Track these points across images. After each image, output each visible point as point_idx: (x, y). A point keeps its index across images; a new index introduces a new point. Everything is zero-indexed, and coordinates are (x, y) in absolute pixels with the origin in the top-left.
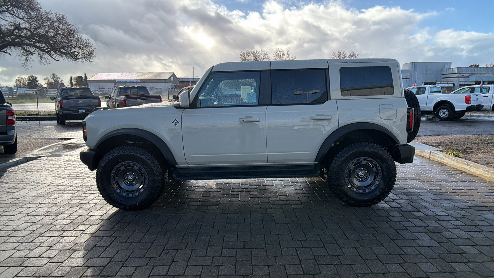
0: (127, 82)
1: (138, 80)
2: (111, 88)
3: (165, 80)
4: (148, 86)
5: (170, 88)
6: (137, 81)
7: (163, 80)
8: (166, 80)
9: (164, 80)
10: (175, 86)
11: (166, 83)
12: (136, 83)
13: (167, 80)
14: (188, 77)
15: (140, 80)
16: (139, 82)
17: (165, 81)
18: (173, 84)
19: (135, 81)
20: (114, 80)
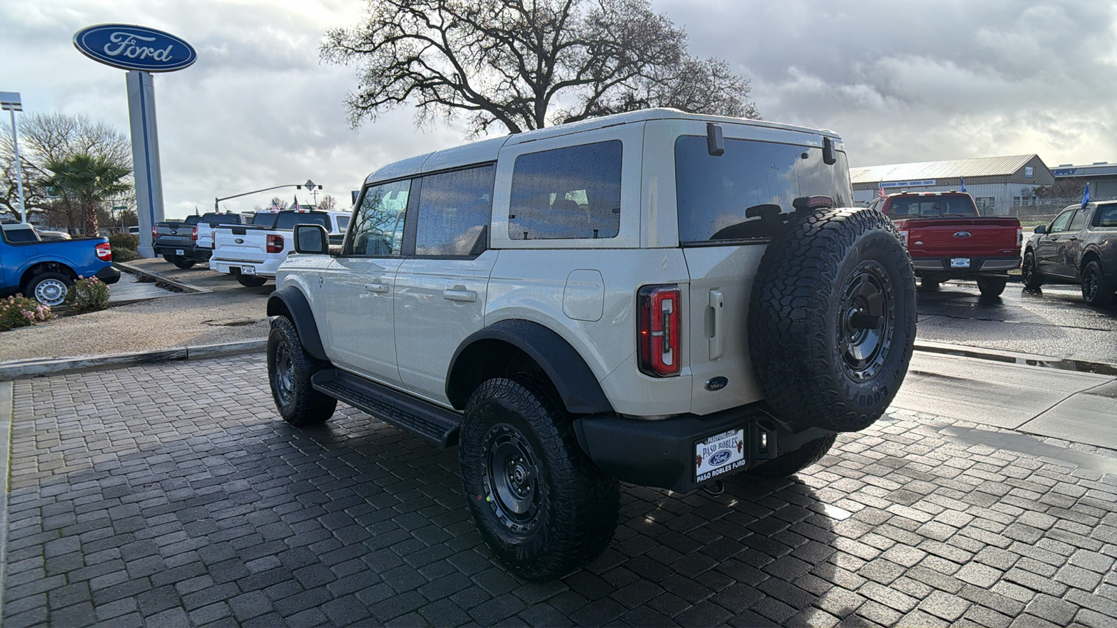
0: (905, 186)
1: (932, 179)
2: (864, 202)
3: (1004, 175)
4: (973, 192)
5: (1018, 198)
6: (928, 183)
7: (999, 175)
8: (1007, 175)
9: (1001, 175)
10: (1037, 191)
11: (1005, 183)
12: (926, 187)
13: (1010, 175)
14: (1106, 163)
15: (936, 179)
16: (934, 184)
17: (1004, 179)
18: (1030, 187)
19: (923, 181)
20: (875, 182)
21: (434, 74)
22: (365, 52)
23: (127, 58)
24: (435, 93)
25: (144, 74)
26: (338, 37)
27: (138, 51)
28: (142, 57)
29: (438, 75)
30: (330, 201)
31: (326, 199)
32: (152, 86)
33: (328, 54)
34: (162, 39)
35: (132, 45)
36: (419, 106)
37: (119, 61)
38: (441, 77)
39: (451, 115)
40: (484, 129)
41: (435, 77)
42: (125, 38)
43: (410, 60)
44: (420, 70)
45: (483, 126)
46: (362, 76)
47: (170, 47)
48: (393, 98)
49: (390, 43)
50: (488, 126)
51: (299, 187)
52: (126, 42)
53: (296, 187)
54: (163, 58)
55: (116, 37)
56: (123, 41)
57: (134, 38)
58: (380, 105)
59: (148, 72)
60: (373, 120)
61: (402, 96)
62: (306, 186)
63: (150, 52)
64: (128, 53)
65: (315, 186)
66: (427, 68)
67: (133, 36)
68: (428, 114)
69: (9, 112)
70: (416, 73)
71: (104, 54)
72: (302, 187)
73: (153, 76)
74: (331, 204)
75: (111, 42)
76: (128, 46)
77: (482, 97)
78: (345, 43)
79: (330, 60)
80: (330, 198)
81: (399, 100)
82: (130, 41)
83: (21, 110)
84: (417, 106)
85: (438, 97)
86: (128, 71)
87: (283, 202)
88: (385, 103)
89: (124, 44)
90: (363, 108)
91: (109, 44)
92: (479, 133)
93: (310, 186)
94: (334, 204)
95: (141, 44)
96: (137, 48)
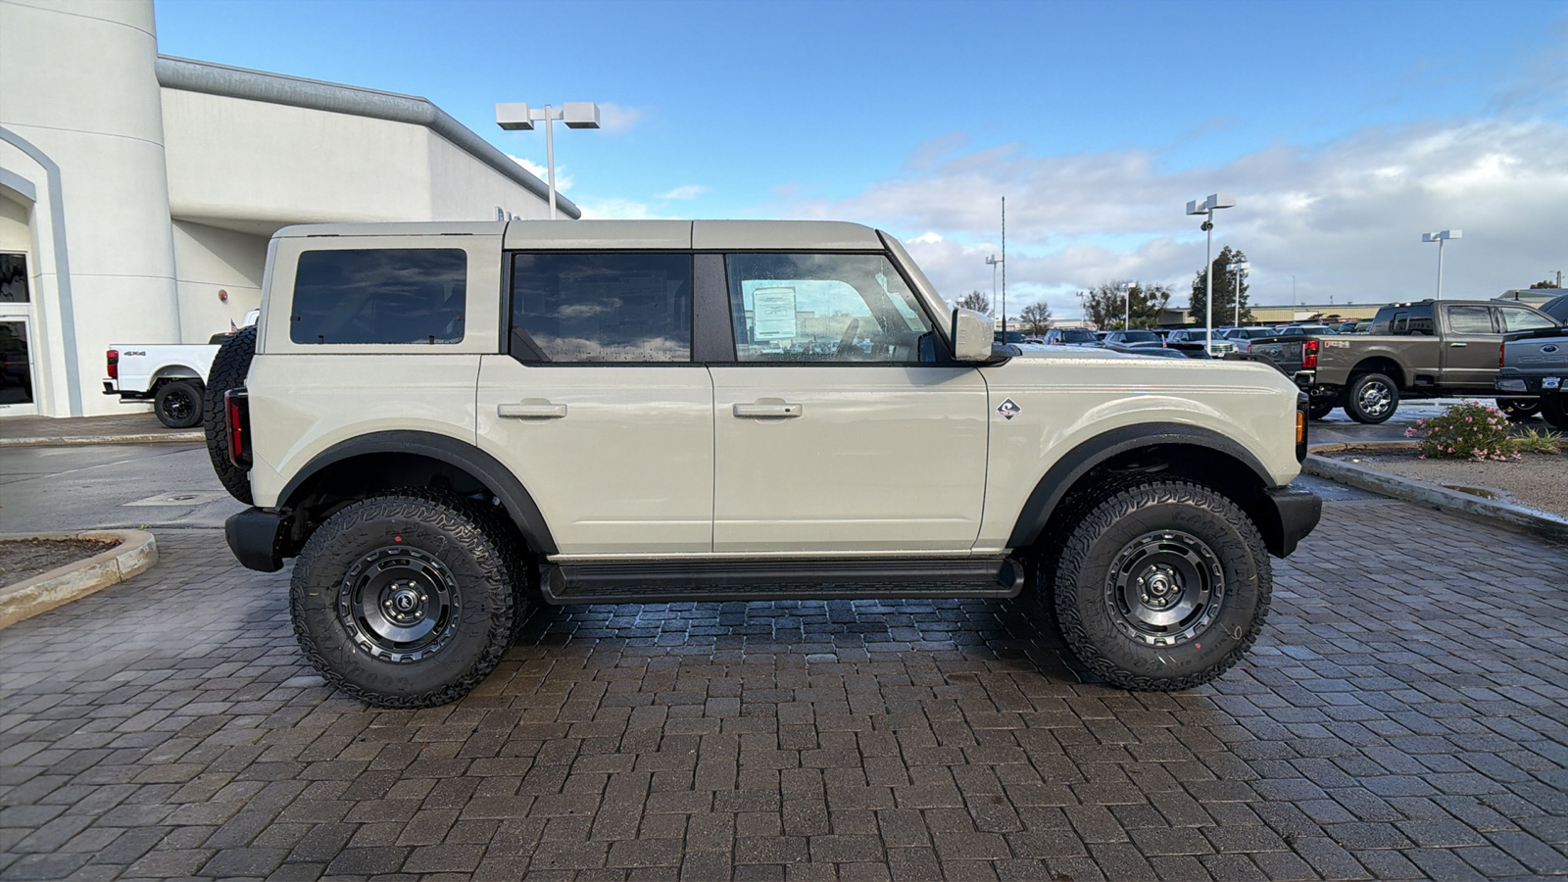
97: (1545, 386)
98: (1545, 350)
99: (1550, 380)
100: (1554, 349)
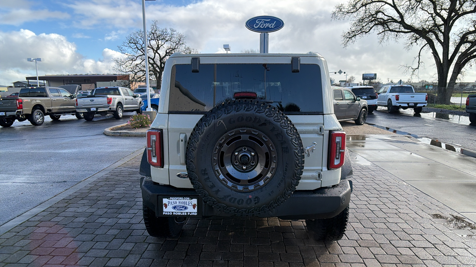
21: (389, 18)
22: (352, 13)
23: (261, 29)
24: (388, 27)
25: (266, 34)
26: (340, 8)
27: (264, 25)
28: (265, 27)
29: (391, 18)
30: (353, 78)
31: (351, 77)
32: (268, 38)
33: (335, 16)
34: (272, 19)
35: (263, 23)
36: (379, 34)
37: (258, 30)
38: (393, 19)
39: (398, 36)
40: (416, 42)
41: (389, 19)
42: (260, 21)
43: (377, 13)
44: (382, 17)
45: (415, 40)
46: (352, 23)
47: (275, 22)
48: (364, 32)
49: (364, 6)
50: (417, 40)
51: (335, 73)
52: (261, 22)
53: (334, 73)
54: (272, 27)
55: (258, 21)
56: (260, 22)
57: (264, 21)
58: (357, 36)
59: (267, 32)
60: (353, 43)
61: (368, 31)
62: (338, 72)
63: (268, 25)
64: (261, 26)
65: (342, 72)
66: (385, 15)
67: (263, 20)
68: (385, 37)
69: (226, 51)
70: (380, 18)
71: (254, 28)
72: (337, 73)
73: (268, 34)
74: (353, 80)
75: (256, 23)
76: (261, 24)
77: (412, 26)
78: (343, 10)
79: (336, 18)
80: (353, 77)
81: (366, 33)
82: (262, 22)
83: (230, 50)
84: (378, 34)
85: (389, 28)
86: (261, 33)
87: (333, 79)
88: (359, 34)
89: (260, 23)
90: (349, 38)
91: (255, 24)
92: (412, 44)
93: (340, 72)
94: (354, 80)
95: (265, 22)
96: (264, 24)
97: (92, 110)
98: (90, 101)
99: (93, 109)
100: (93, 101)
